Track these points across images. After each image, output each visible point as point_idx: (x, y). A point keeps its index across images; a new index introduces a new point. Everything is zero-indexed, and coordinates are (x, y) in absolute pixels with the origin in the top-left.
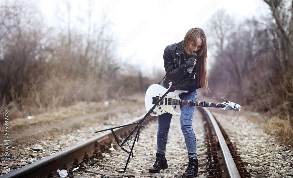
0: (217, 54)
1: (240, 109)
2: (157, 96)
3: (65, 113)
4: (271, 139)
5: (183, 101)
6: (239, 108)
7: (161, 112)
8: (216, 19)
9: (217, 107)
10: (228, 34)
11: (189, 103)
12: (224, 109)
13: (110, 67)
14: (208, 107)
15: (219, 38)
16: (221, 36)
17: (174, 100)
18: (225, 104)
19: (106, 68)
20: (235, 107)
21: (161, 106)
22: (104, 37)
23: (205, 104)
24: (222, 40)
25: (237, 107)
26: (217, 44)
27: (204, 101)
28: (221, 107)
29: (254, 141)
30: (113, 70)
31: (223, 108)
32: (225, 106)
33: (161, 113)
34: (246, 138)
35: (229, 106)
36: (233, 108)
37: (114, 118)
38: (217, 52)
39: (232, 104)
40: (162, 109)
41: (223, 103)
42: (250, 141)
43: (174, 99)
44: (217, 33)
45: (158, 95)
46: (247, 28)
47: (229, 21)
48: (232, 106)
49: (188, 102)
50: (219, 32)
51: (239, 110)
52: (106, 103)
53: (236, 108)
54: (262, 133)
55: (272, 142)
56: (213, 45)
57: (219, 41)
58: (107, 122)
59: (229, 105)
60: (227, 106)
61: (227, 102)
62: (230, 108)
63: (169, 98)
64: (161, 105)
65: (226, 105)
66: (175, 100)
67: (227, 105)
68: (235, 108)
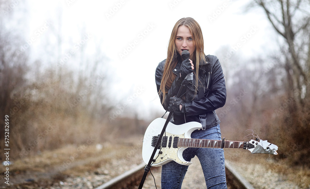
2: (159, 135)
3: (50, 158)
5: (194, 140)
7: (162, 158)
11: (201, 143)
12: (251, 150)
13: (103, 107)
14: (228, 147)
18: (253, 143)
19: (99, 107)
20: (268, 148)
21: (163, 150)
22: (98, 73)
27: (223, 140)
28: (247, 148)
30: (107, 110)
32: (253, 147)
33: (162, 160)
35: (259, 146)
36: (266, 149)
37: (108, 166)
39: (264, 144)
40: (164, 154)
41: (251, 142)
48: (264, 147)
49: (201, 141)
52: (99, 147)
53: (270, 149)
58: (99, 170)
59: (259, 143)
60: (255, 146)
61: (257, 140)
62: (260, 148)
64: (163, 148)
65: (254, 144)
66: (182, 139)
67: (257, 144)
68: (268, 150)
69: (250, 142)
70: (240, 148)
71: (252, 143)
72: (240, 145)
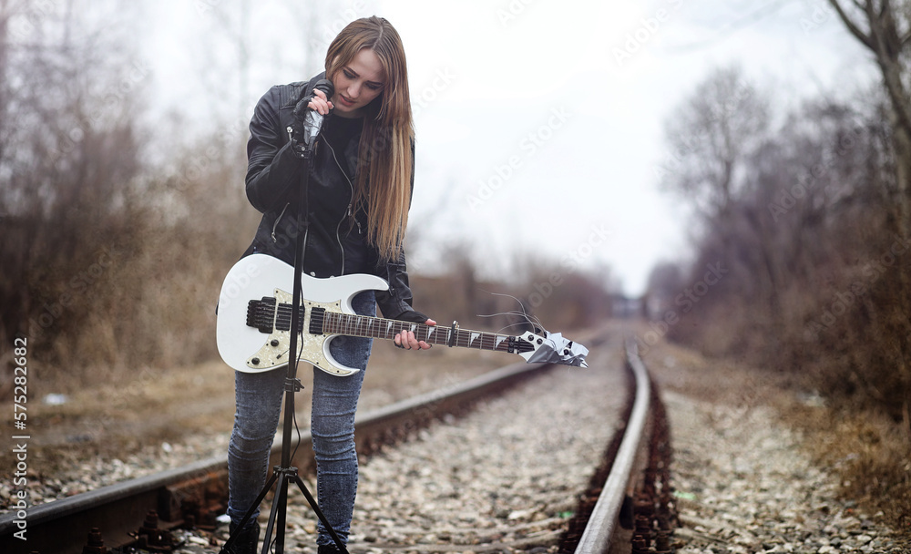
0: (710, 211)
1: (584, 362)
2: (265, 299)
4: (824, 488)
5: (371, 320)
6: (581, 356)
7: (279, 357)
8: (711, 98)
9: (501, 348)
10: (749, 145)
11: (390, 330)
12: (527, 356)
14: (466, 345)
15: (719, 157)
16: (725, 153)
17: (335, 316)
18: (531, 338)
20: (567, 352)
21: (278, 336)
23: (453, 335)
24: (729, 166)
25: (576, 354)
26: (711, 177)
28: (516, 351)
29: (761, 496)
31: (522, 354)
32: (530, 348)
33: (277, 361)
34: (738, 484)
35: (547, 347)
36: (562, 354)
38: (713, 203)
39: (557, 341)
40: (283, 347)
41: (525, 336)
42: (746, 493)
43: (335, 311)
44: (713, 143)
45: (270, 295)
46: (810, 129)
47: (754, 107)
48: (558, 349)
49: (390, 324)
50: (720, 140)
51: (582, 365)
53: (571, 354)
54: (804, 464)
55: (823, 500)
56: (700, 181)
57: (718, 168)
59: (546, 342)
60: (537, 347)
61: (538, 331)
62: (548, 354)
63: (313, 309)
64: (278, 332)
65: (534, 343)
66: (337, 315)
67: (539, 341)
68: (568, 357)
69: (523, 337)
70: (498, 349)
71: (528, 341)
72: (497, 344)
